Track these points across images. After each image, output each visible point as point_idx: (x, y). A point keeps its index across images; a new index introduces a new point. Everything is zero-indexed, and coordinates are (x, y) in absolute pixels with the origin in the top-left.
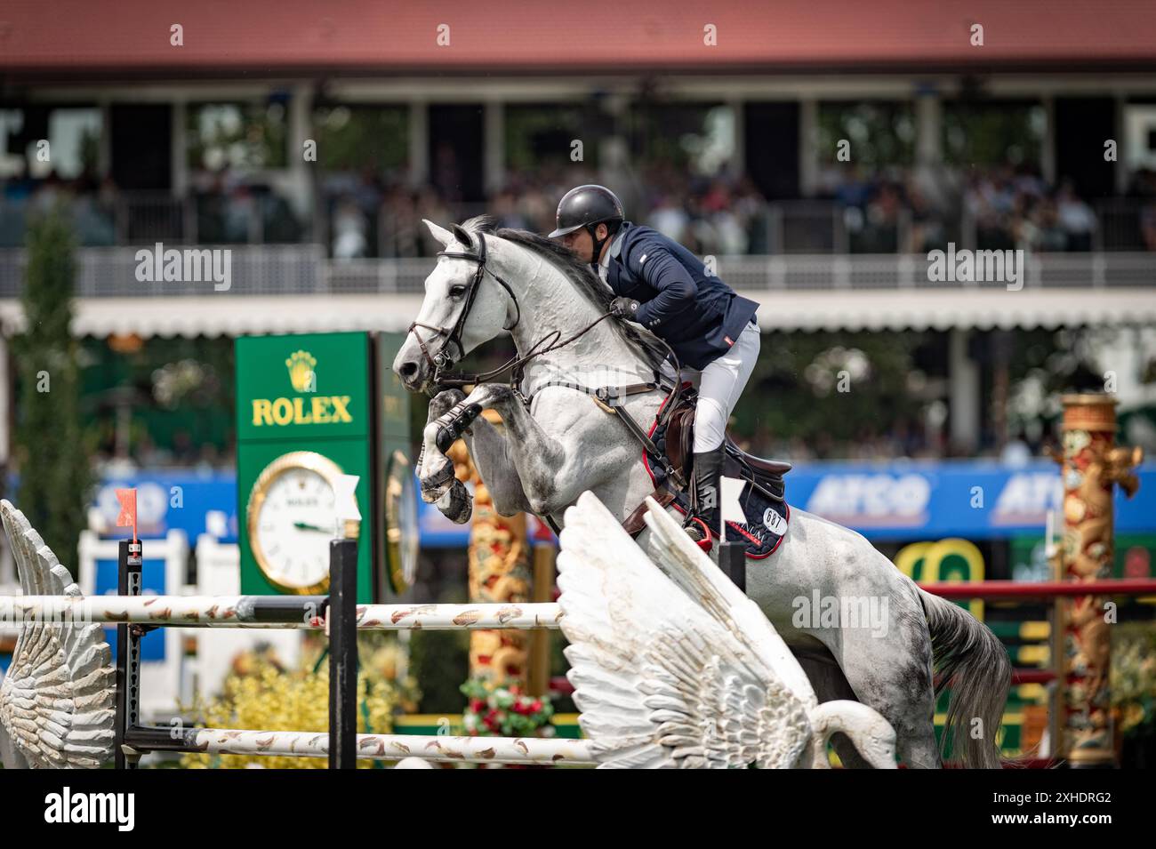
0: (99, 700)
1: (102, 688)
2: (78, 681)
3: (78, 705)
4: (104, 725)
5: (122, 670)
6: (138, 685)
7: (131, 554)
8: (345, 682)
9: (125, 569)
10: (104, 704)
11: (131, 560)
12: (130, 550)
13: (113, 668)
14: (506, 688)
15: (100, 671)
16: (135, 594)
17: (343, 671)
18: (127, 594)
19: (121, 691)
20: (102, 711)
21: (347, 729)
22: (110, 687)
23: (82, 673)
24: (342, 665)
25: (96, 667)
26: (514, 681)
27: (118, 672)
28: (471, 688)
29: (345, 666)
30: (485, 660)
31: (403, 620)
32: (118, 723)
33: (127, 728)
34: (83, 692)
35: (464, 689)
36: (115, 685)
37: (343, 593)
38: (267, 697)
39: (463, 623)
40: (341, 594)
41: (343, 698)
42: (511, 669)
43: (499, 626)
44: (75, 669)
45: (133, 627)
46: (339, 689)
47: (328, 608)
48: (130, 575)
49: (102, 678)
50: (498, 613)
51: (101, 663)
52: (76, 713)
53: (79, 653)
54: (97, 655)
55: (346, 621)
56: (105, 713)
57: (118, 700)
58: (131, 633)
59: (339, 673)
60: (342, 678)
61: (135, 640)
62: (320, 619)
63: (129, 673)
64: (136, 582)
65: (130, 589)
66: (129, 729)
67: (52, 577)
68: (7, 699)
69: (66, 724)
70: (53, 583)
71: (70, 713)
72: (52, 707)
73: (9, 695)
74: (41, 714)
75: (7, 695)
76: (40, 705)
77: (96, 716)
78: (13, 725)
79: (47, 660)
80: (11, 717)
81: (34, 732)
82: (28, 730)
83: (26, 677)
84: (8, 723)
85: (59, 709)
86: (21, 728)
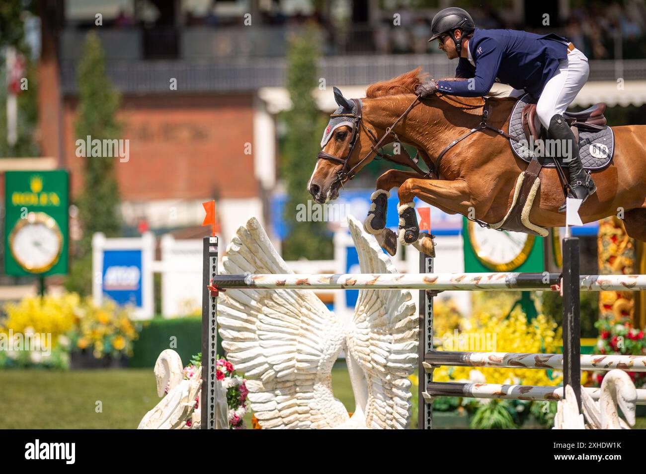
0: (409, 335)
1: (410, 329)
2: (395, 324)
3: (396, 339)
5: (422, 317)
6: (433, 326)
8: (573, 324)
9: (424, 257)
10: (412, 337)
15: (409, 318)
16: (430, 271)
17: (571, 317)
18: (425, 271)
19: (422, 330)
20: (410, 342)
21: (574, 352)
22: (415, 328)
23: (398, 319)
24: (571, 314)
28: (601, 324)
29: (573, 315)
30: (608, 307)
32: (420, 349)
33: (426, 352)
34: (398, 330)
35: (597, 325)
36: (418, 326)
40: (570, 271)
41: (572, 334)
42: (623, 312)
45: (429, 292)
46: (569, 328)
47: (562, 279)
48: (427, 259)
49: (410, 322)
51: (410, 313)
52: (394, 344)
53: (396, 307)
54: (407, 308)
55: (573, 287)
56: (412, 343)
57: (420, 336)
58: (428, 295)
59: (569, 318)
60: (571, 322)
61: (430, 299)
62: (557, 286)
63: (427, 319)
64: (430, 264)
65: (427, 269)
66: (428, 353)
67: (379, 261)
68: (351, 335)
69: (388, 350)
70: (380, 264)
71: (390, 343)
72: (379, 340)
73: (353, 332)
74: (372, 344)
75: (352, 332)
76: (372, 339)
77: (407, 345)
78: (355, 350)
79: (376, 311)
80: (354, 346)
81: (369, 355)
82: (365, 354)
83: (363, 322)
84: (353, 349)
85: (384, 341)
86: (360, 352)
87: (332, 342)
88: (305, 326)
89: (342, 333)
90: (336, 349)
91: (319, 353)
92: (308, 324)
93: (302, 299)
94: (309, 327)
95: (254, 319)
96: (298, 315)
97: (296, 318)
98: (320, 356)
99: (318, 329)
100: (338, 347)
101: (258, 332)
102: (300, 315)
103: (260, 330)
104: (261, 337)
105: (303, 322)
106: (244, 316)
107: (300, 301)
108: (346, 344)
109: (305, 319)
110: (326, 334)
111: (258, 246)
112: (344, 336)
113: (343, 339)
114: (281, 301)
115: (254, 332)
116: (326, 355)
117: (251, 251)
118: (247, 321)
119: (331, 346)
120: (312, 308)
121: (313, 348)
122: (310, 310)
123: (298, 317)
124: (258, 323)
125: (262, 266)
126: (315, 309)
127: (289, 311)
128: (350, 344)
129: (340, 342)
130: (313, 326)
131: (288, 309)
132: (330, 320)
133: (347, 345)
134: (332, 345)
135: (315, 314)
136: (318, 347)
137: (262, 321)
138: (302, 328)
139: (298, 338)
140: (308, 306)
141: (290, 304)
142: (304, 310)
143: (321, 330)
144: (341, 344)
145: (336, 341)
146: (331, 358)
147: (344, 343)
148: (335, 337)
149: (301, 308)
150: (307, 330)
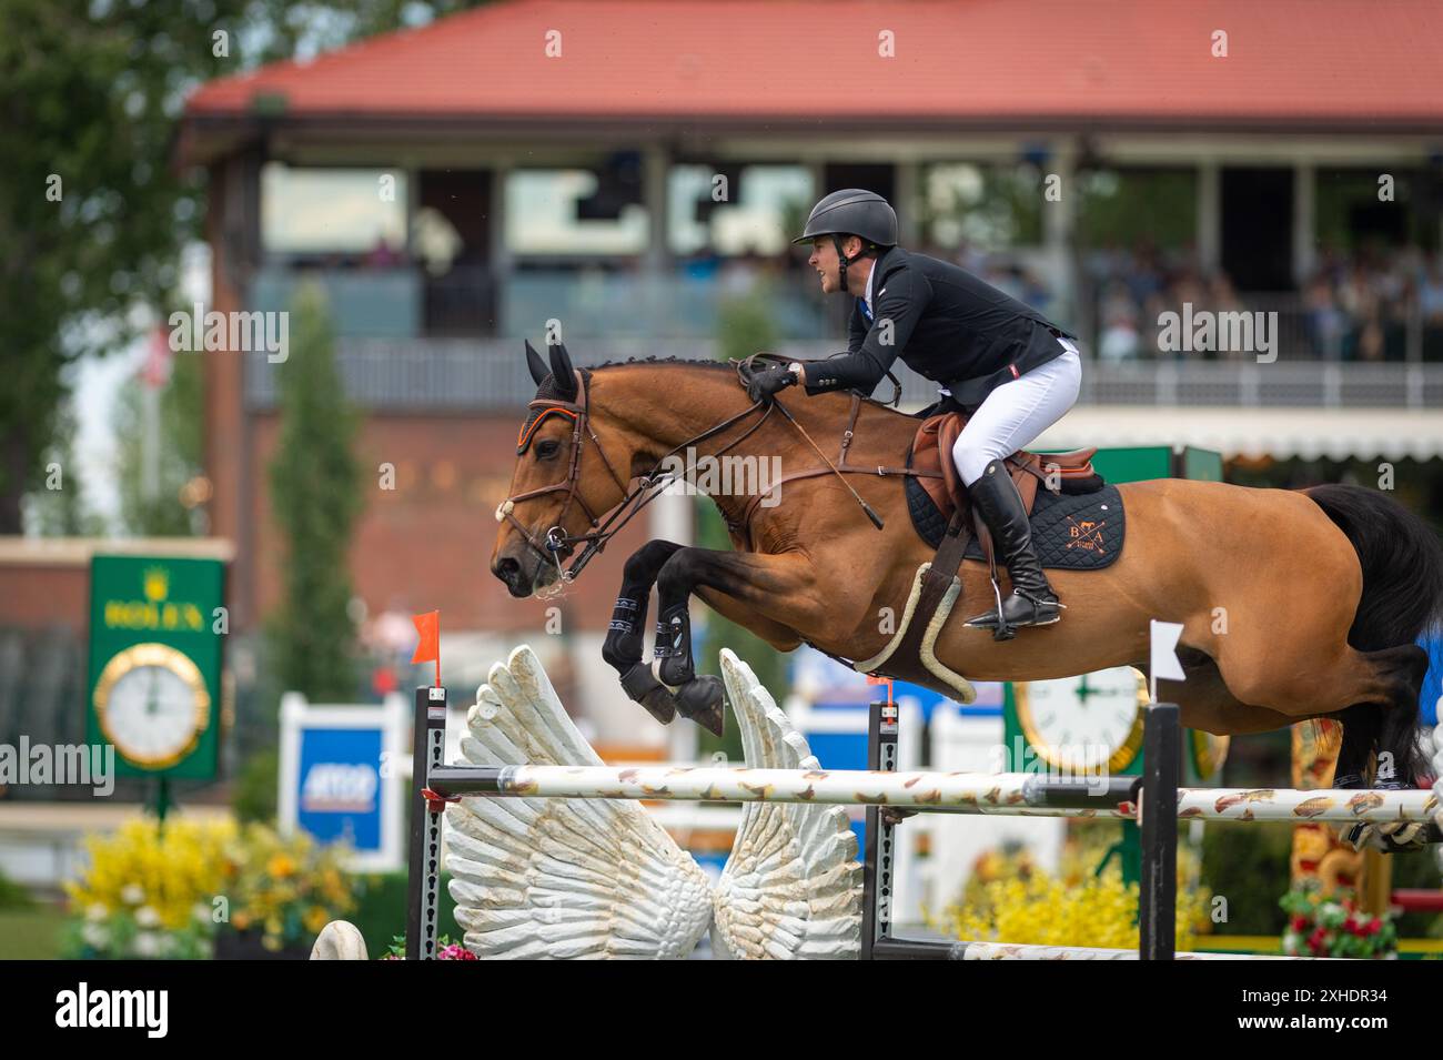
0: (841, 903)
1: (844, 888)
2: (814, 879)
3: (815, 910)
4: (847, 935)
5: (871, 866)
6: (891, 886)
7: (886, 719)
8: (1161, 885)
9: (877, 740)
10: (849, 905)
11: (884, 728)
12: (884, 715)
13: (858, 865)
14: (1337, 902)
15: (843, 867)
16: (889, 769)
17: (1158, 870)
18: (879, 769)
19: (870, 893)
20: (845, 917)
21: (1163, 944)
22: (856, 888)
23: (820, 868)
24: (1158, 863)
25: (838, 862)
26: (1347, 894)
27: (865, 868)
28: (1294, 902)
29: (1161, 865)
30: (1310, 866)
31: (1230, 809)
32: (865, 933)
33: (876, 940)
34: (821, 892)
36: (862, 885)
37: (1161, 772)
38: (1036, 907)
39: (1307, 813)
40: (1157, 774)
41: (1158, 906)
42: (1343, 878)
43: (1353, 818)
44: (812, 863)
45: (887, 812)
46: (1153, 894)
47: (1141, 790)
48: (884, 746)
49: (846, 875)
50: (1352, 802)
51: (845, 856)
52: (812, 920)
53: (817, 843)
54: (839, 847)
55: (1163, 807)
56: (848, 920)
57: (865, 904)
58: (884, 819)
59: (1154, 873)
60: (1157, 882)
61: (888, 828)
62: (1130, 804)
63: (880, 870)
64: (890, 755)
65: (883, 765)
66: (879, 941)
67: (784, 747)
68: (725, 900)
69: (799, 933)
70: (785, 753)
71: (804, 919)
72: (781, 911)
73: (728, 895)
74: (767, 920)
75: (725, 894)
76: (767, 909)
77: (837, 924)
78: (732, 933)
79: (776, 852)
80: (729, 924)
81: (759, 943)
82: (750, 940)
83: (749, 873)
84: (726, 931)
85: (790, 913)
86: (741, 936)
87: (683, 915)
88: (628, 879)
89: (705, 896)
90: (692, 930)
91: (656, 937)
92: (636, 877)
93: (623, 823)
94: (636, 883)
95: (524, 863)
96: (614, 857)
97: (610, 862)
98: (658, 943)
99: (655, 886)
100: (695, 924)
101: (531, 890)
102: (619, 857)
103: (535, 886)
104: (536, 900)
105: (624, 870)
106: (503, 856)
107: (620, 827)
108: (713, 918)
109: (629, 865)
110: (671, 898)
111: (535, 712)
112: (709, 901)
113: (708, 909)
114: (581, 827)
115: (522, 888)
116: (670, 942)
117: (519, 720)
118: (507, 866)
119: (683, 924)
120: (643, 843)
121: (643, 925)
122: (640, 846)
123: (614, 861)
124: (531, 872)
125: (544, 752)
126: (650, 845)
127: (596, 848)
128: (721, 920)
129: (699, 915)
130: (645, 880)
131: (592, 843)
132: (682, 869)
133: (716, 921)
134: (684, 920)
135: (651, 854)
136: (654, 923)
137: (539, 866)
138: (621, 882)
139: (615, 905)
140: (636, 838)
141: (598, 832)
142: (627, 846)
143: (662, 889)
144: (702, 918)
145: (692, 913)
146: (680, 947)
147: (708, 917)
148: (690, 905)
149: (621, 843)
150: (632, 887)
